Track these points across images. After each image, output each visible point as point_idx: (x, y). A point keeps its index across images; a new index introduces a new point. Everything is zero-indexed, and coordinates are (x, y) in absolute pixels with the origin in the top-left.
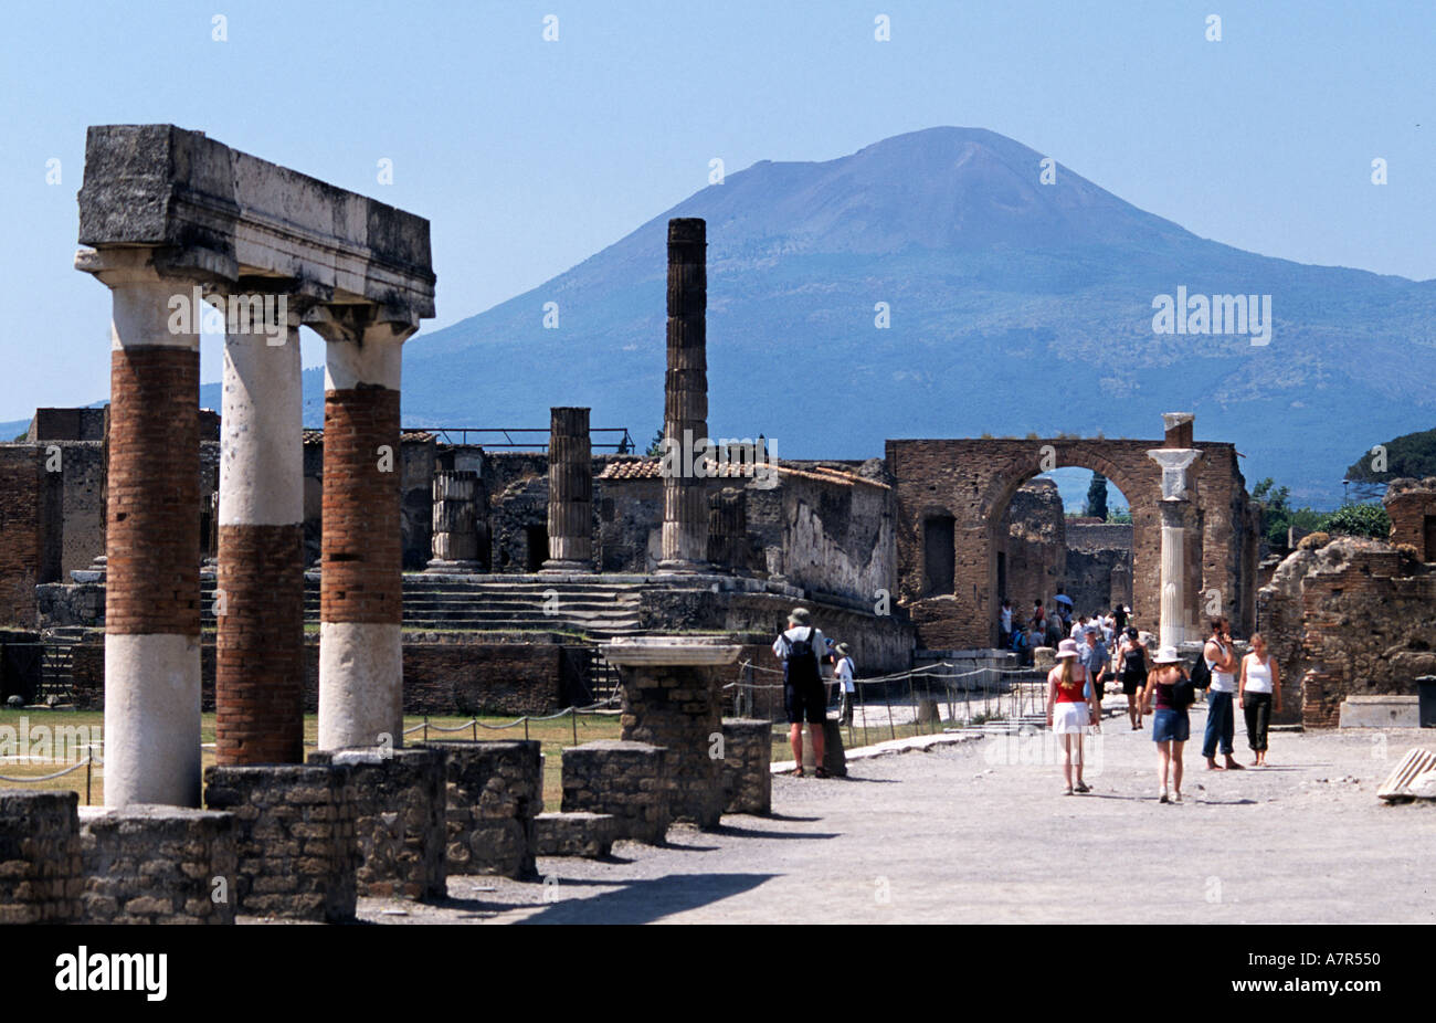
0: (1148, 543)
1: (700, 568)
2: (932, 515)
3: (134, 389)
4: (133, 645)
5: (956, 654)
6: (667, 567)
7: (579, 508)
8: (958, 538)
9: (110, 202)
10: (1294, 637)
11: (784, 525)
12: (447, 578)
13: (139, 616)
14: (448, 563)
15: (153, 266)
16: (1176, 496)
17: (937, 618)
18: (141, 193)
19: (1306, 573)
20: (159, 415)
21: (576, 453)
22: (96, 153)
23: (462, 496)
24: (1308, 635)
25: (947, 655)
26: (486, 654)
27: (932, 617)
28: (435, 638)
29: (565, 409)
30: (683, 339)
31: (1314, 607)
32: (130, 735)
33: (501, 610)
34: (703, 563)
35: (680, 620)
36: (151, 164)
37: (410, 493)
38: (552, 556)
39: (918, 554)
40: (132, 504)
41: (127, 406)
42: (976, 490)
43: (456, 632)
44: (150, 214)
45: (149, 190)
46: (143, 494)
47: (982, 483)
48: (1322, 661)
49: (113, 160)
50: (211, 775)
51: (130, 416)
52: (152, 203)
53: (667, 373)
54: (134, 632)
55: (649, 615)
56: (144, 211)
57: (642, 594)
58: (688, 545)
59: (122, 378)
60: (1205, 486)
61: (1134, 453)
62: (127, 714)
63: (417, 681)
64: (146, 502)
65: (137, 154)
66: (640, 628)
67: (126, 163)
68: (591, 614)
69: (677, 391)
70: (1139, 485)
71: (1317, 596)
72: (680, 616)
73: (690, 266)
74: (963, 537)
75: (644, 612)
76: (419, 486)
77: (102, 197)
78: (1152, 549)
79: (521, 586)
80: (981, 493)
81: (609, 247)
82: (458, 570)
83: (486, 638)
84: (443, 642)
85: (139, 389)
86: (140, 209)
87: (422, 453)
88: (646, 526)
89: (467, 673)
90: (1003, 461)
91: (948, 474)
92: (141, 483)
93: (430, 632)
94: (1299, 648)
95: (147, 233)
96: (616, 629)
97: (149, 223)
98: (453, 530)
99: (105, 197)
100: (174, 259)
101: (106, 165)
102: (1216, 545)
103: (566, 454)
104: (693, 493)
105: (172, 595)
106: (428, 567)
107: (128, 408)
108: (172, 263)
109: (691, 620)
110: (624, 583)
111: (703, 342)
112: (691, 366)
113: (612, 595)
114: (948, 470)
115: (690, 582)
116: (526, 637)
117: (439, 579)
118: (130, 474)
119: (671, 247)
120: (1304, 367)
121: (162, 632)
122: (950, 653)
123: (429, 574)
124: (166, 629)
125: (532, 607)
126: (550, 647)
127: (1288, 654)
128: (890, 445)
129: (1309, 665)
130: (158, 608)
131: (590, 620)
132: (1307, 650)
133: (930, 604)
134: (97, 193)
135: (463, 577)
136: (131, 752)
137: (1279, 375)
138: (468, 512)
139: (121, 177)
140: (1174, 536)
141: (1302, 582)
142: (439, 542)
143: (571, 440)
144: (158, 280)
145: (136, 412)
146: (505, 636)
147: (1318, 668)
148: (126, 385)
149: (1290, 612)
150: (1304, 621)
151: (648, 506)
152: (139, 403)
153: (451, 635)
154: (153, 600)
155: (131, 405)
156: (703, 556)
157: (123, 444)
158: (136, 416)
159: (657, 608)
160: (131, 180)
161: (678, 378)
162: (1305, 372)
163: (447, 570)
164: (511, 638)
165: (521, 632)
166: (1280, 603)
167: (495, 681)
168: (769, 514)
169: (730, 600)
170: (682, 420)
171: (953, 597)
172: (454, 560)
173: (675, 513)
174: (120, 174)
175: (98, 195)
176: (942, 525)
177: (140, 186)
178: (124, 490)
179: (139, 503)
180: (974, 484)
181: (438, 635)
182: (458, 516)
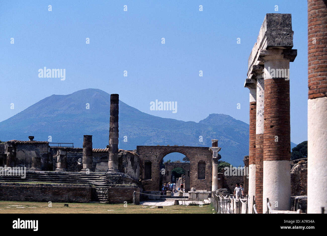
0: (194, 169)
1: (117, 171)
2: (147, 162)
3: (276, 90)
4: (277, 163)
5: (152, 192)
6: (110, 171)
7: (90, 157)
8: (152, 167)
9: (275, 35)
10: (298, 184)
11: (127, 163)
12: (61, 173)
13: (278, 155)
14: (61, 169)
15: (283, 55)
16: (216, 157)
17: (148, 184)
18: (285, 33)
19: (301, 169)
20: (283, 97)
21: (89, 145)
22: (270, 21)
23: (64, 154)
24: (301, 183)
25: (150, 192)
26: (75, 189)
27: (146, 184)
28: (63, 185)
29: (87, 135)
30: (114, 121)
31: (303, 177)
32: (276, 190)
33: (74, 180)
34: (117, 170)
35: (115, 182)
36: (287, 25)
37: (43, 154)
38: (84, 168)
39: (144, 170)
40: (276, 123)
41: (273, 95)
42: (156, 157)
43: (68, 184)
44: (288, 39)
45: (287, 32)
46: (279, 120)
47: (158, 155)
48: (304, 189)
49: (275, 23)
50: (301, 201)
51: (274, 98)
52: (288, 36)
53: (110, 128)
54: (277, 160)
55: (108, 181)
56: (286, 38)
57: (106, 176)
58: (114, 166)
59: (272, 87)
60: (206, 157)
61: (191, 149)
62: (275, 184)
63: (59, 195)
64: (280, 122)
65: (282, 22)
66: (106, 184)
67: (279, 24)
68: (94, 181)
69: (112, 132)
70: (192, 156)
71: (303, 175)
72: (115, 181)
73: (115, 104)
74: (153, 167)
75: (107, 181)
76: (45, 153)
77: (273, 33)
78: (195, 170)
79: (78, 174)
80: (157, 157)
81: (22, 111)
82: (63, 171)
83: (75, 185)
84: (65, 186)
85: (277, 90)
86: (285, 37)
87: (46, 146)
88: (96, 163)
89: (71, 193)
90: (162, 150)
91: (150, 153)
92: (278, 117)
93: (62, 184)
94: (299, 186)
95: (288, 44)
96: (100, 184)
97: (288, 41)
98: (62, 162)
99: (274, 33)
100: (290, 53)
101: (273, 24)
102: (208, 169)
103: (87, 146)
104: (115, 155)
105: (287, 149)
106: (56, 170)
107: (274, 95)
108: (289, 54)
109: (118, 182)
110: (100, 174)
111: (118, 121)
112: (115, 127)
113: (98, 177)
114: (151, 152)
115: (115, 174)
116: (84, 185)
117: (59, 173)
118: (275, 114)
119: (111, 100)
120: (163, 139)
121: (285, 160)
122: (151, 192)
123: (56, 171)
124: (285, 159)
125: (81, 179)
126: (90, 188)
127: (297, 188)
128: (138, 147)
129: (301, 190)
130: (284, 153)
131: (94, 182)
132: (301, 187)
133: (146, 181)
134: (271, 32)
135: (64, 172)
136: (276, 195)
137: (158, 140)
138: (65, 158)
139: (278, 28)
140: (216, 166)
141: (300, 171)
142: (59, 165)
143: (88, 142)
144: (283, 59)
145: (276, 96)
146: (79, 185)
147: (303, 191)
148: (273, 89)
149: (297, 178)
150: (300, 180)
151: (96, 158)
152: (277, 94)
153: (67, 185)
154: (283, 151)
155: (275, 94)
156: (117, 169)
157: (272, 106)
158: (277, 98)
159: (110, 180)
160: (281, 29)
161: (112, 129)
162: (163, 140)
163: (60, 171)
164: (80, 186)
165: (83, 184)
166: (295, 176)
167: (77, 195)
168: (124, 160)
169: (124, 178)
170: (113, 139)
171: (151, 180)
172: (62, 168)
173: (111, 159)
174: (278, 27)
175: (272, 33)
176: (149, 164)
177: (284, 31)
178: (273, 119)
179: (278, 123)
180: (156, 155)
181: (64, 185)
182: (63, 159)
